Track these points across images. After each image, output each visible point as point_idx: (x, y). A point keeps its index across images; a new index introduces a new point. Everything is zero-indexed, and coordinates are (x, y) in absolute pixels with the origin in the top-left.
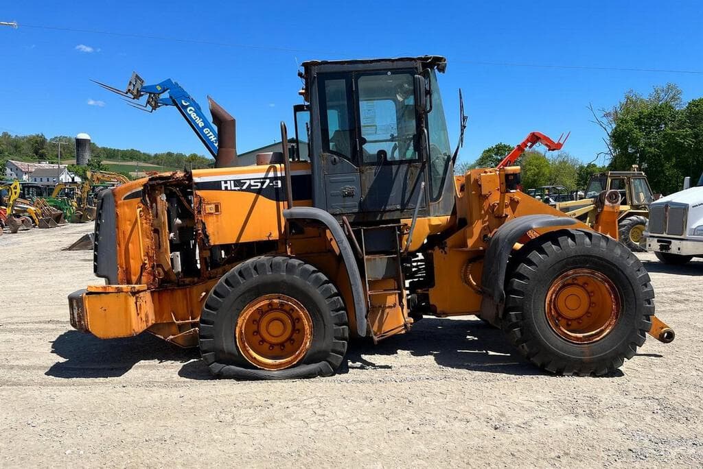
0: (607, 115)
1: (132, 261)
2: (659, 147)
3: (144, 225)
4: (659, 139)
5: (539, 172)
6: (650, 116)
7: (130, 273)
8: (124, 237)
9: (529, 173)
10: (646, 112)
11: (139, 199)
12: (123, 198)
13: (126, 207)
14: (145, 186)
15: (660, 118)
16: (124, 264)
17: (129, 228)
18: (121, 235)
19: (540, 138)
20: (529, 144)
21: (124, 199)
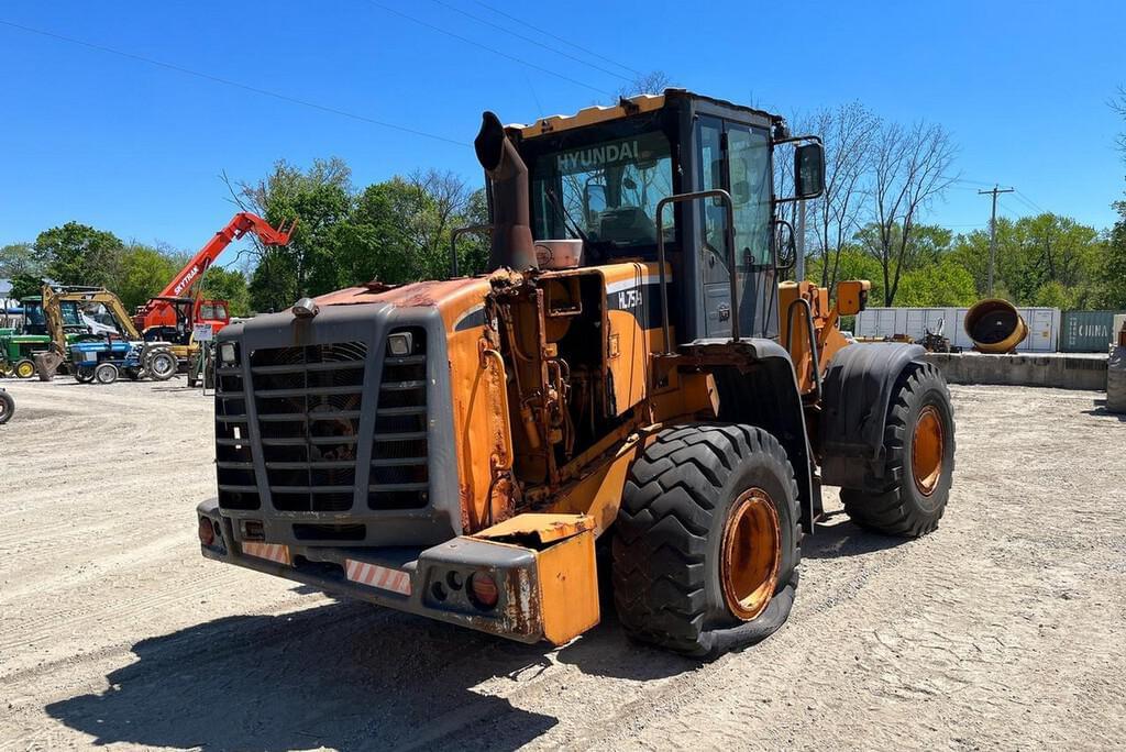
0: (248, 193)
1: (474, 468)
2: (331, 247)
3: (491, 385)
4: (331, 237)
5: (151, 277)
6: (314, 202)
7: (473, 494)
8: (461, 414)
9: (132, 278)
10: (310, 193)
11: (480, 330)
12: (454, 329)
13: (460, 349)
14: (488, 299)
15: (328, 206)
16: (463, 478)
17: (468, 393)
18: (456, 410)
19: (252, 223)
20: (237, 232)
21: (458, 329)
